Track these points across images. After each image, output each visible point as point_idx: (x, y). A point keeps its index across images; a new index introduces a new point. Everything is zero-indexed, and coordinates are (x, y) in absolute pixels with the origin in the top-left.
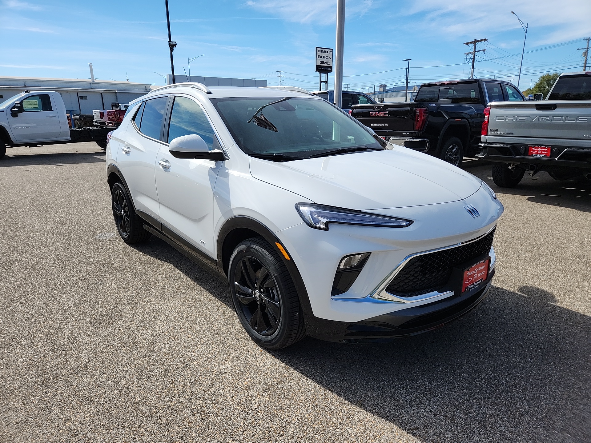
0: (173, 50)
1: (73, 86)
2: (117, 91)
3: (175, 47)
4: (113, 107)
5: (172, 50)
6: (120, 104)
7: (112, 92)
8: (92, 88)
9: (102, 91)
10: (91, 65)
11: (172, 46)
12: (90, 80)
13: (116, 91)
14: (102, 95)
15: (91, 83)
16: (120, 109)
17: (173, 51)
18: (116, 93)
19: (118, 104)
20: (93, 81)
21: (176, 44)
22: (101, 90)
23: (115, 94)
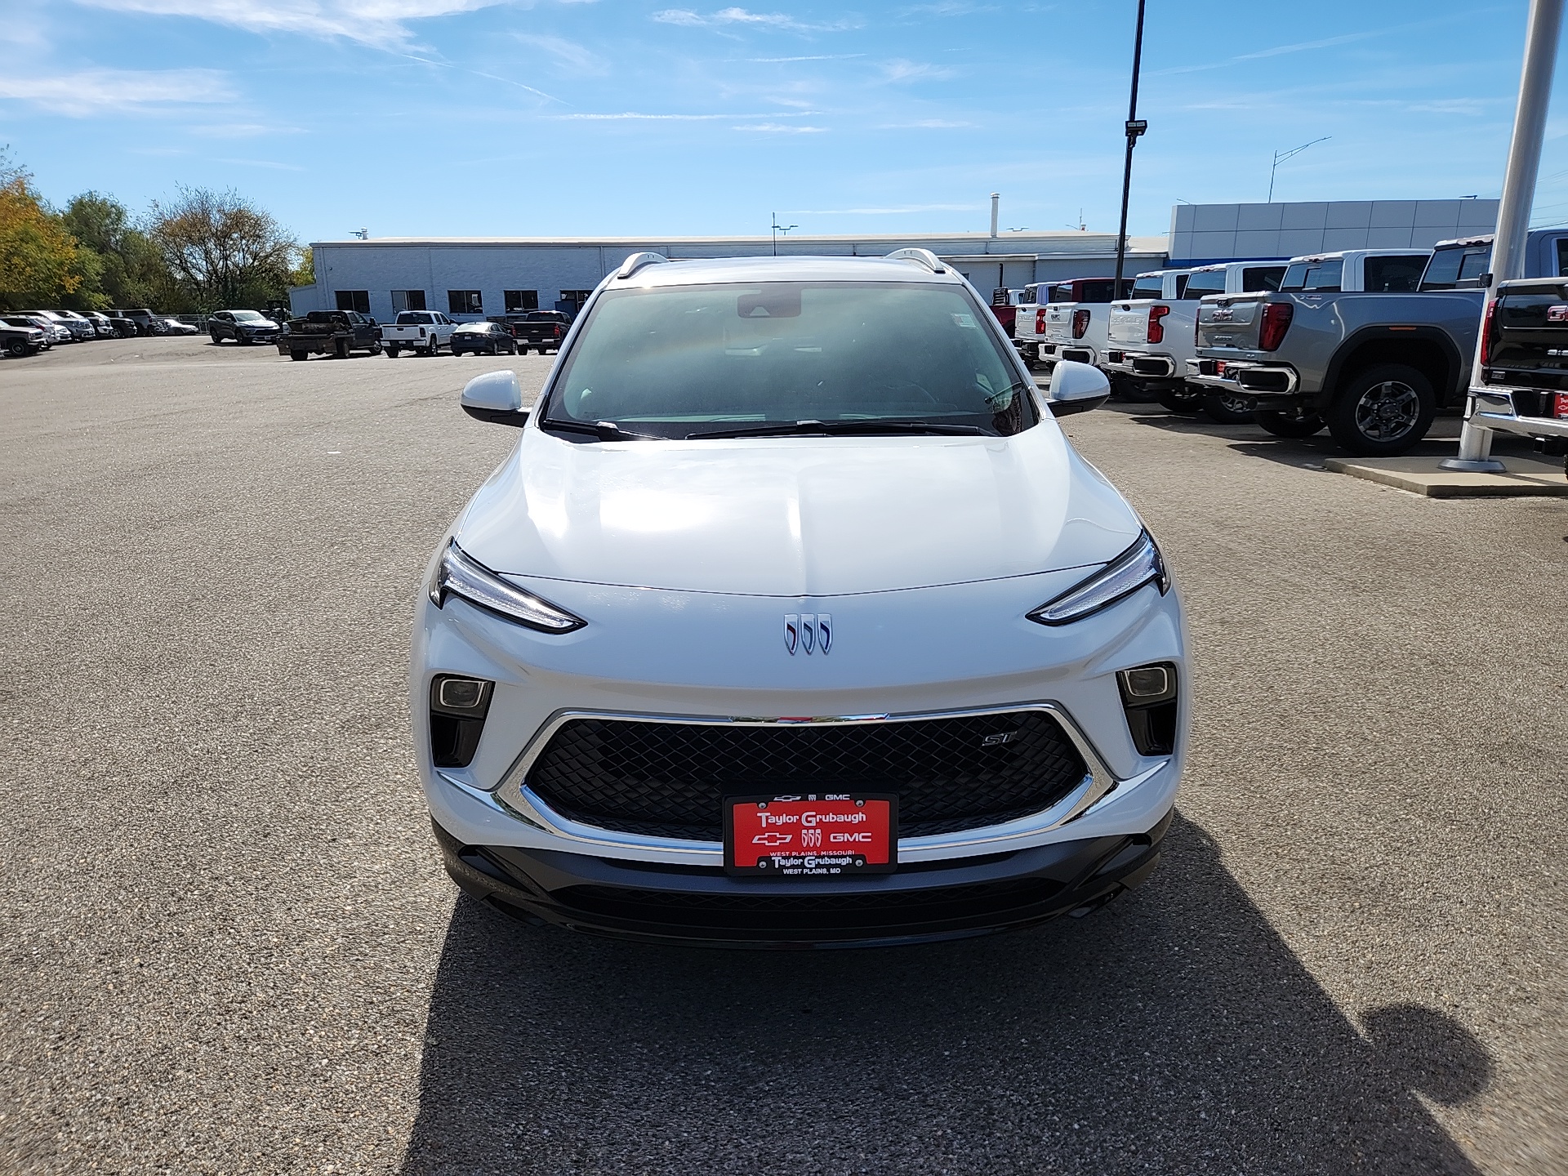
0: (1135, 142)
1: (948, 251)
2: (1037, 258)
3: (1142, 134)
4: (995, 297)
5: (1131, 143)
6: (1009, 291)
7: (1025, 259)
8: (987, 253)
9: (1004, 259)
10: (995, 198)
11: (1135, 130)
12: (986, 234)
13: (1034, 257)
14: (1002, 268)
15: (986, 242)
16: (1008, 303)
17: (1134, 146)
18: (1035, 261)
19: (1007, 290)
20: (994, 236)
21: (1146, 126)
22: (1002, 257)
23: (1032, 265)
